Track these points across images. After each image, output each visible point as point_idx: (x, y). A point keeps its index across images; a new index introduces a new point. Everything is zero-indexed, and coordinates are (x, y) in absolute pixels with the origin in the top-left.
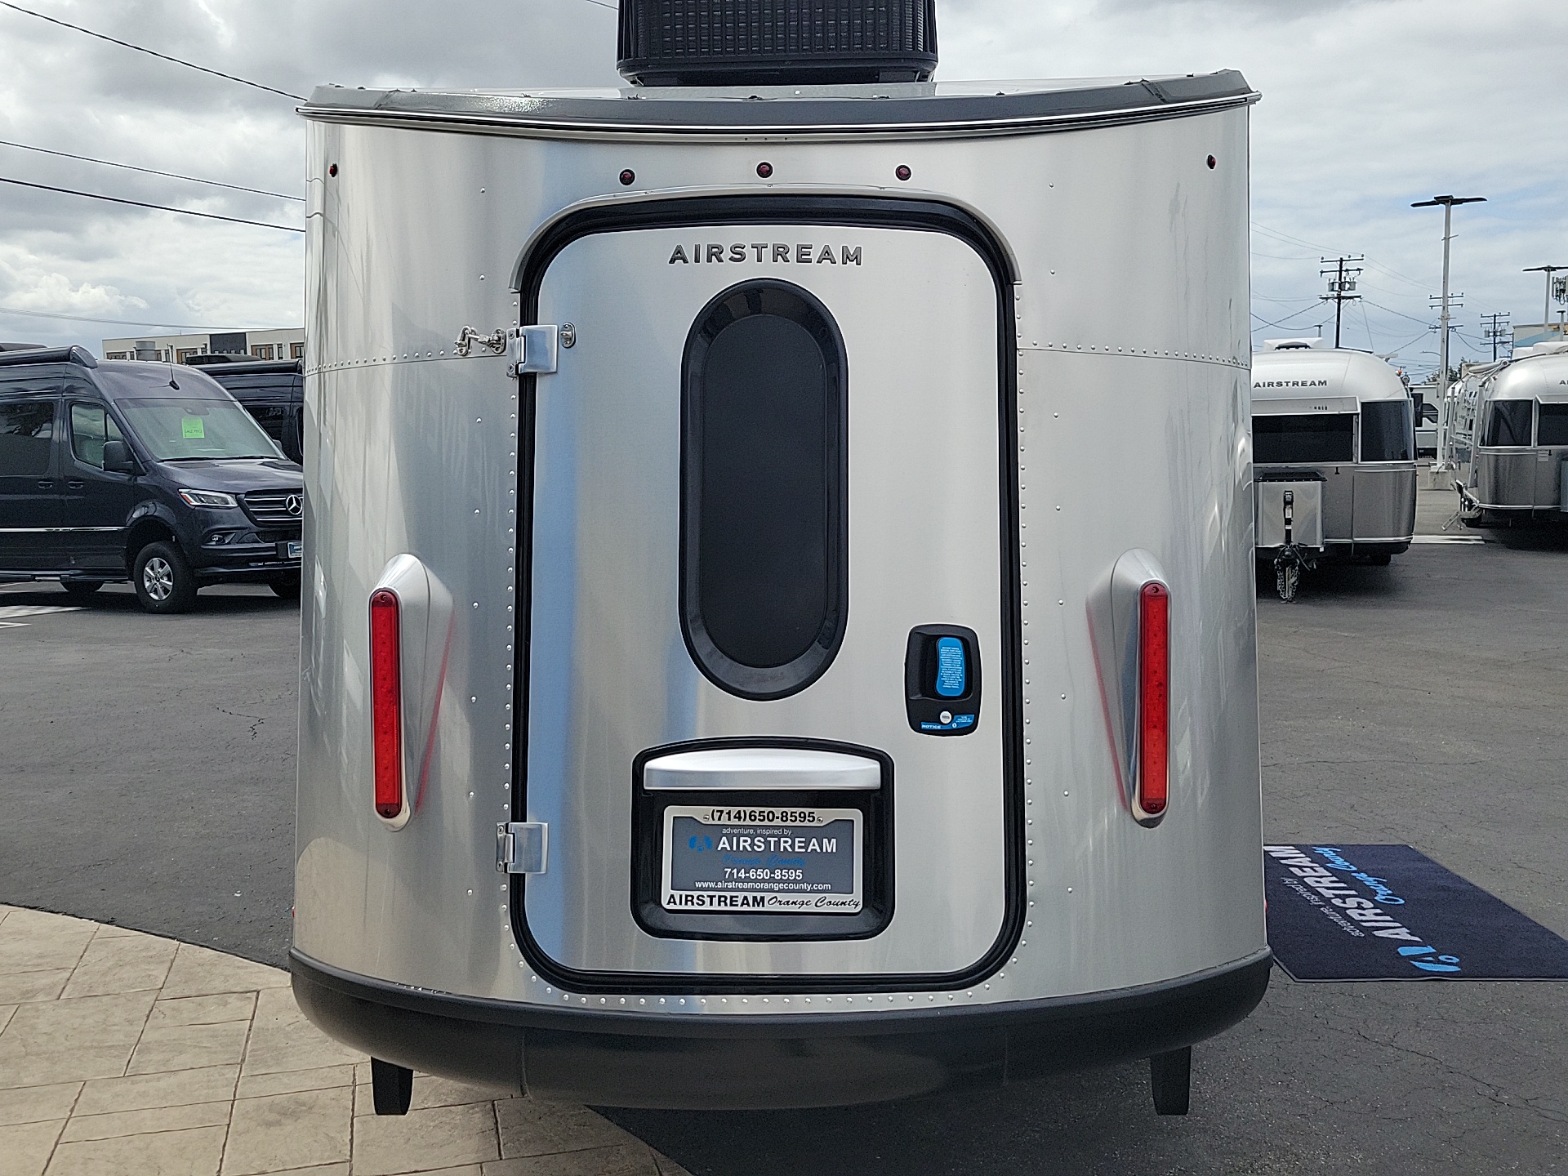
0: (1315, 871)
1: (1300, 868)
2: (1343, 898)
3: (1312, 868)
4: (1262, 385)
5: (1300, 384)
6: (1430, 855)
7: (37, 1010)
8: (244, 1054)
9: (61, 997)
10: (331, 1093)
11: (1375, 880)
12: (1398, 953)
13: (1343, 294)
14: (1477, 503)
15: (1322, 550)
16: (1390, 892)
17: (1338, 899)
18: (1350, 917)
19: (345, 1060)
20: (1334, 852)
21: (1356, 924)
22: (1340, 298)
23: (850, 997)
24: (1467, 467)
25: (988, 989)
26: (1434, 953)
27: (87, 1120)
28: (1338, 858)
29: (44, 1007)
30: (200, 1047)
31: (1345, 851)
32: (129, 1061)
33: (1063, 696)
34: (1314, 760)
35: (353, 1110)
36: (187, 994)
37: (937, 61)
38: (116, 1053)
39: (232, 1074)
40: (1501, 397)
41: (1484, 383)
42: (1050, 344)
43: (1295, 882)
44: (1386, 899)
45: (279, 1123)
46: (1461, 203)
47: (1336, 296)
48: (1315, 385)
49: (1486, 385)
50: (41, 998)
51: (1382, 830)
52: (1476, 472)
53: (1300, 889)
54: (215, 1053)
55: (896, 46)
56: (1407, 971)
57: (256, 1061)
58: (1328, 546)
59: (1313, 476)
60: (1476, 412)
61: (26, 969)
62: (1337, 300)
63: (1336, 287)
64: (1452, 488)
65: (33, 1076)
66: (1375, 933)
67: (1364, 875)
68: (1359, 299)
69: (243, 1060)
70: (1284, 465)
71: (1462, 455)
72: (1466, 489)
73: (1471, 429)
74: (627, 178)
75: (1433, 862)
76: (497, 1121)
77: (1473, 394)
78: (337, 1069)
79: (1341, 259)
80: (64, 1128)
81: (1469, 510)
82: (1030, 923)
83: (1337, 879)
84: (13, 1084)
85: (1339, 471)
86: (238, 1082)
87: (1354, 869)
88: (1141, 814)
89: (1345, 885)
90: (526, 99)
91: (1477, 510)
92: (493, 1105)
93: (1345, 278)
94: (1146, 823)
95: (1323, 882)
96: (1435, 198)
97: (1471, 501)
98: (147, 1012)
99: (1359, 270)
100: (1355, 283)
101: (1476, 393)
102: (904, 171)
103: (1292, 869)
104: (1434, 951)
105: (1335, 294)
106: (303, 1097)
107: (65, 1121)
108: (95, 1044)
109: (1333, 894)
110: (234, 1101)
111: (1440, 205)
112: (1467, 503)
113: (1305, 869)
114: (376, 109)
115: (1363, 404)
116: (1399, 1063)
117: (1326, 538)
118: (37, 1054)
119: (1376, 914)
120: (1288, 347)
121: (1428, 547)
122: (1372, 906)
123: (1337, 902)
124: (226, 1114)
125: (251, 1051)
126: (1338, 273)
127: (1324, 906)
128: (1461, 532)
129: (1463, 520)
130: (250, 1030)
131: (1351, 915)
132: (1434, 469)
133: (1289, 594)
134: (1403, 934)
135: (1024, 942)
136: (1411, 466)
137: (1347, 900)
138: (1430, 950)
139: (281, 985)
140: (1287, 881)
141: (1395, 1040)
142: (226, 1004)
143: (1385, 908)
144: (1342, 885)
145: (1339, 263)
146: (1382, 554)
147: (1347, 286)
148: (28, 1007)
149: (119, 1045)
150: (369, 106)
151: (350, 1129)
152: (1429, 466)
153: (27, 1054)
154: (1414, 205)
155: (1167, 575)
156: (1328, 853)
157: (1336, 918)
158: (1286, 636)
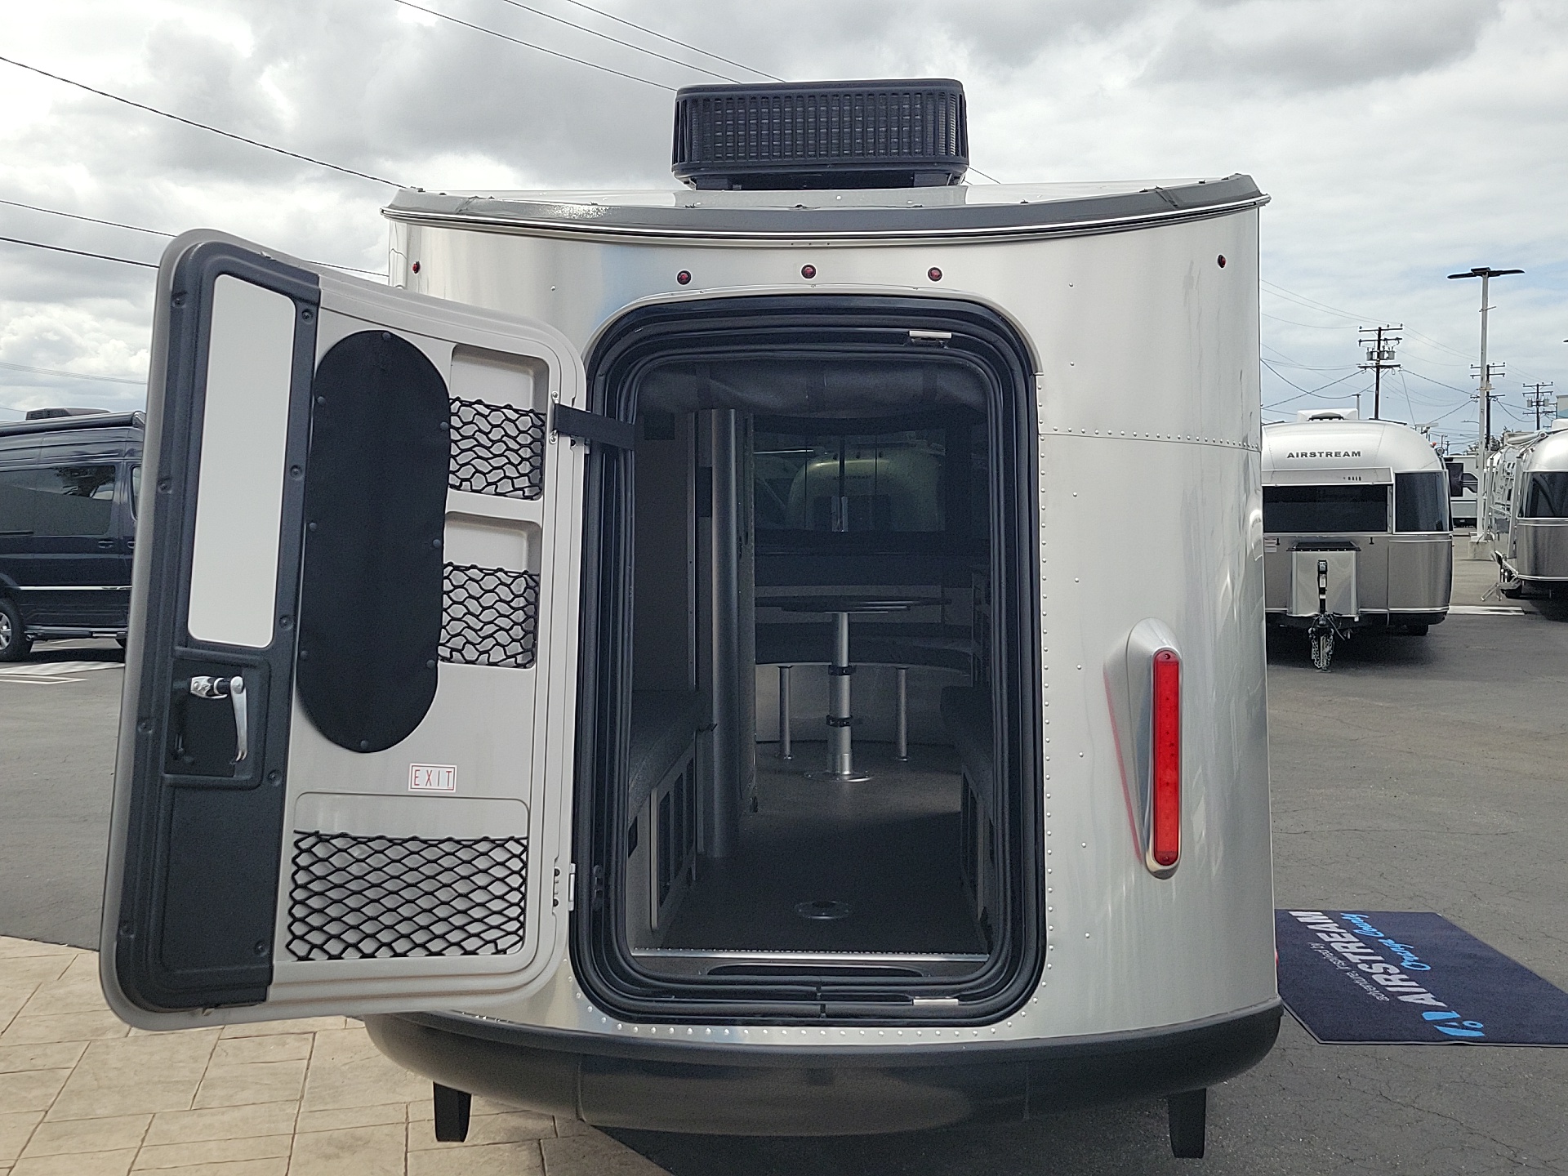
0: (1343, 937)
1: (1328, 933)
2: (1370, 963)
3: (1339, 933)
4: (1295, 455)
5: (1333, 455)
6: (1457, 923)
7: (107, 1047)
8: (303, 1091)
9: (129, 1035)
10: (386, 1130)
11: (1402, 947)
12: (1422, 1017)
13: (1382, 363)
14: (1516, 574)
15: (1357, 619)
16: (1416, 958)
17: (1365, 965)
18: (1376, 982)
19: (398, 1098)
20: (1362, 918)
21: (1382, 989)
22: (1378, 367)
23: (881, 1031)
24: (1506, 538)
25: (1010, 1026)
26: (1458, 1018)
27: (158, 1149)
28: (1366, 924)
29: (114, 1044)
30: (261, 1084)
31: (1373, 918)
32: (195, 1096)
33: (1081, 754)
34: (1345, 828)
35: (406, 1146)
36: (248, 1034)
37: (968, 164)
38: (183, 1088)
39: (292, 1110)
40: (1539, 468)
41: (1522, 454)
42: (1070, 429)
43: (1322, 947)
44: (1412, 965)
45: (337, 1156)
46: (1498, 275)
47: (1374, 365)
48: (1348, 455)
49: (1524, 457)
50: (110, 1035)
51: (1411, 898)
52: (1515, 543)
53: (1327, 954)
54: (276, 1089)
55: (930, 151)
56: (1431, 1035)
57: (313, 1098)
58: (1363, 616)
59: (1347, 546)
60: (1514, 482)
61: (97, 1008)
62: (1375, 369)
63: (1375, 356)
64: (1492, 559)
65: (106, 1107)
66: (1400, 998)
67: (1390, 941)
68: (1398, 368)
69: (302, 1097)
70: (1318, 535)
71: (1502, 525)
72: (1506, 560)
73: (1509, 499)
74: (684, 279)
75: (1461, 930)
76: (543, 1159)
77: (1511, 465)
78: (391, 1107)
79: (1380, 328)
80: (136, 1156)
81: (1508, 581)
82: (1049, 965)
83: (1363, 945)
84: (86, 1115)
85: (1373, 541)
86: (297, 1117)
87: (1382, 935)
88: (1155, 866)
89: (1372, 951)
90: (594, 206)
91: (1517, 581)
92: (540, 1144)
93: (1384, 347)
94: (1159, 875)
95: (1350, 948)
96: (1472, 270)
97: (1510, 572)
98: (211, 1051)
99: (1397, 339)
100: (1394, 352)
101: (1514, 464)
102: (936, 273)
103: (1319, 934)
104: (1458, 1016)
105: (1374, 363)
106: (360, 1132)
107: (136, 1150)
108: (162, 1079)
109: (1360, 960)
110: (294, 1134)
111: (1478, 277)
112: (1506, 574)
113: (1332, 935)
114: (457, 214)
115: (1397, 475)
116: (1420, 1123)
117: (1361, 607)
118: (109, 1088)
119: (1402, 980)
120: (1321, 419)
121: (1468, 618)
122: (1398, 971)
123: (1364, 967)
124: (287, 1147)
125: (310, 1088)
126: (1377, 342)
127: (1351, 971)
128: (1500, 603)
129: (1503, 591)
130: (308, 1069)
131: (1376, 980)
132: (1474, 539)
133: (1323, 663)
134: (1429, 999)
135: (1044, 983)
136: (1446, 537)
137: (1374, 965)
138: (1455, 1015)
139: (336, 1027)
140: (1314, 946)
141: (1417, 1101)
142: (284, 1044)
143: (1411, 974)
144: (1369, 951)
145: (1377, 332)
146: (1419, 625)
147: (1386, 355)
148: (98, 1043)
149: (185, 1081)
150: (450, 211)
151: (404, 1163)
152: (1469, 536)
153: (100, 1087)
154: (1450, 277)
155: (1178, 644)
156: (1356, 919)
157: (1362, 982)
158: (1320, 705)
